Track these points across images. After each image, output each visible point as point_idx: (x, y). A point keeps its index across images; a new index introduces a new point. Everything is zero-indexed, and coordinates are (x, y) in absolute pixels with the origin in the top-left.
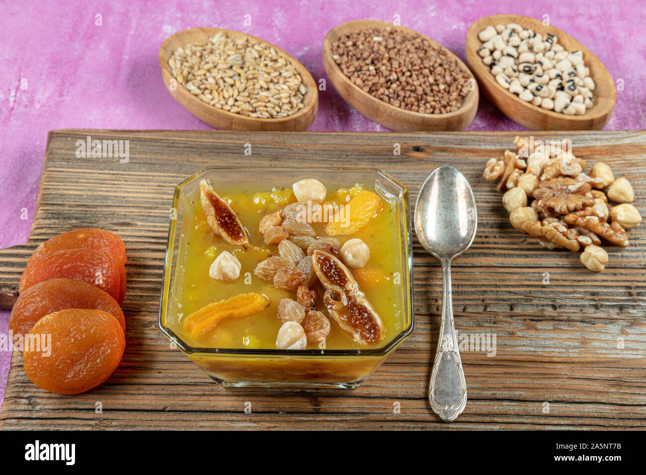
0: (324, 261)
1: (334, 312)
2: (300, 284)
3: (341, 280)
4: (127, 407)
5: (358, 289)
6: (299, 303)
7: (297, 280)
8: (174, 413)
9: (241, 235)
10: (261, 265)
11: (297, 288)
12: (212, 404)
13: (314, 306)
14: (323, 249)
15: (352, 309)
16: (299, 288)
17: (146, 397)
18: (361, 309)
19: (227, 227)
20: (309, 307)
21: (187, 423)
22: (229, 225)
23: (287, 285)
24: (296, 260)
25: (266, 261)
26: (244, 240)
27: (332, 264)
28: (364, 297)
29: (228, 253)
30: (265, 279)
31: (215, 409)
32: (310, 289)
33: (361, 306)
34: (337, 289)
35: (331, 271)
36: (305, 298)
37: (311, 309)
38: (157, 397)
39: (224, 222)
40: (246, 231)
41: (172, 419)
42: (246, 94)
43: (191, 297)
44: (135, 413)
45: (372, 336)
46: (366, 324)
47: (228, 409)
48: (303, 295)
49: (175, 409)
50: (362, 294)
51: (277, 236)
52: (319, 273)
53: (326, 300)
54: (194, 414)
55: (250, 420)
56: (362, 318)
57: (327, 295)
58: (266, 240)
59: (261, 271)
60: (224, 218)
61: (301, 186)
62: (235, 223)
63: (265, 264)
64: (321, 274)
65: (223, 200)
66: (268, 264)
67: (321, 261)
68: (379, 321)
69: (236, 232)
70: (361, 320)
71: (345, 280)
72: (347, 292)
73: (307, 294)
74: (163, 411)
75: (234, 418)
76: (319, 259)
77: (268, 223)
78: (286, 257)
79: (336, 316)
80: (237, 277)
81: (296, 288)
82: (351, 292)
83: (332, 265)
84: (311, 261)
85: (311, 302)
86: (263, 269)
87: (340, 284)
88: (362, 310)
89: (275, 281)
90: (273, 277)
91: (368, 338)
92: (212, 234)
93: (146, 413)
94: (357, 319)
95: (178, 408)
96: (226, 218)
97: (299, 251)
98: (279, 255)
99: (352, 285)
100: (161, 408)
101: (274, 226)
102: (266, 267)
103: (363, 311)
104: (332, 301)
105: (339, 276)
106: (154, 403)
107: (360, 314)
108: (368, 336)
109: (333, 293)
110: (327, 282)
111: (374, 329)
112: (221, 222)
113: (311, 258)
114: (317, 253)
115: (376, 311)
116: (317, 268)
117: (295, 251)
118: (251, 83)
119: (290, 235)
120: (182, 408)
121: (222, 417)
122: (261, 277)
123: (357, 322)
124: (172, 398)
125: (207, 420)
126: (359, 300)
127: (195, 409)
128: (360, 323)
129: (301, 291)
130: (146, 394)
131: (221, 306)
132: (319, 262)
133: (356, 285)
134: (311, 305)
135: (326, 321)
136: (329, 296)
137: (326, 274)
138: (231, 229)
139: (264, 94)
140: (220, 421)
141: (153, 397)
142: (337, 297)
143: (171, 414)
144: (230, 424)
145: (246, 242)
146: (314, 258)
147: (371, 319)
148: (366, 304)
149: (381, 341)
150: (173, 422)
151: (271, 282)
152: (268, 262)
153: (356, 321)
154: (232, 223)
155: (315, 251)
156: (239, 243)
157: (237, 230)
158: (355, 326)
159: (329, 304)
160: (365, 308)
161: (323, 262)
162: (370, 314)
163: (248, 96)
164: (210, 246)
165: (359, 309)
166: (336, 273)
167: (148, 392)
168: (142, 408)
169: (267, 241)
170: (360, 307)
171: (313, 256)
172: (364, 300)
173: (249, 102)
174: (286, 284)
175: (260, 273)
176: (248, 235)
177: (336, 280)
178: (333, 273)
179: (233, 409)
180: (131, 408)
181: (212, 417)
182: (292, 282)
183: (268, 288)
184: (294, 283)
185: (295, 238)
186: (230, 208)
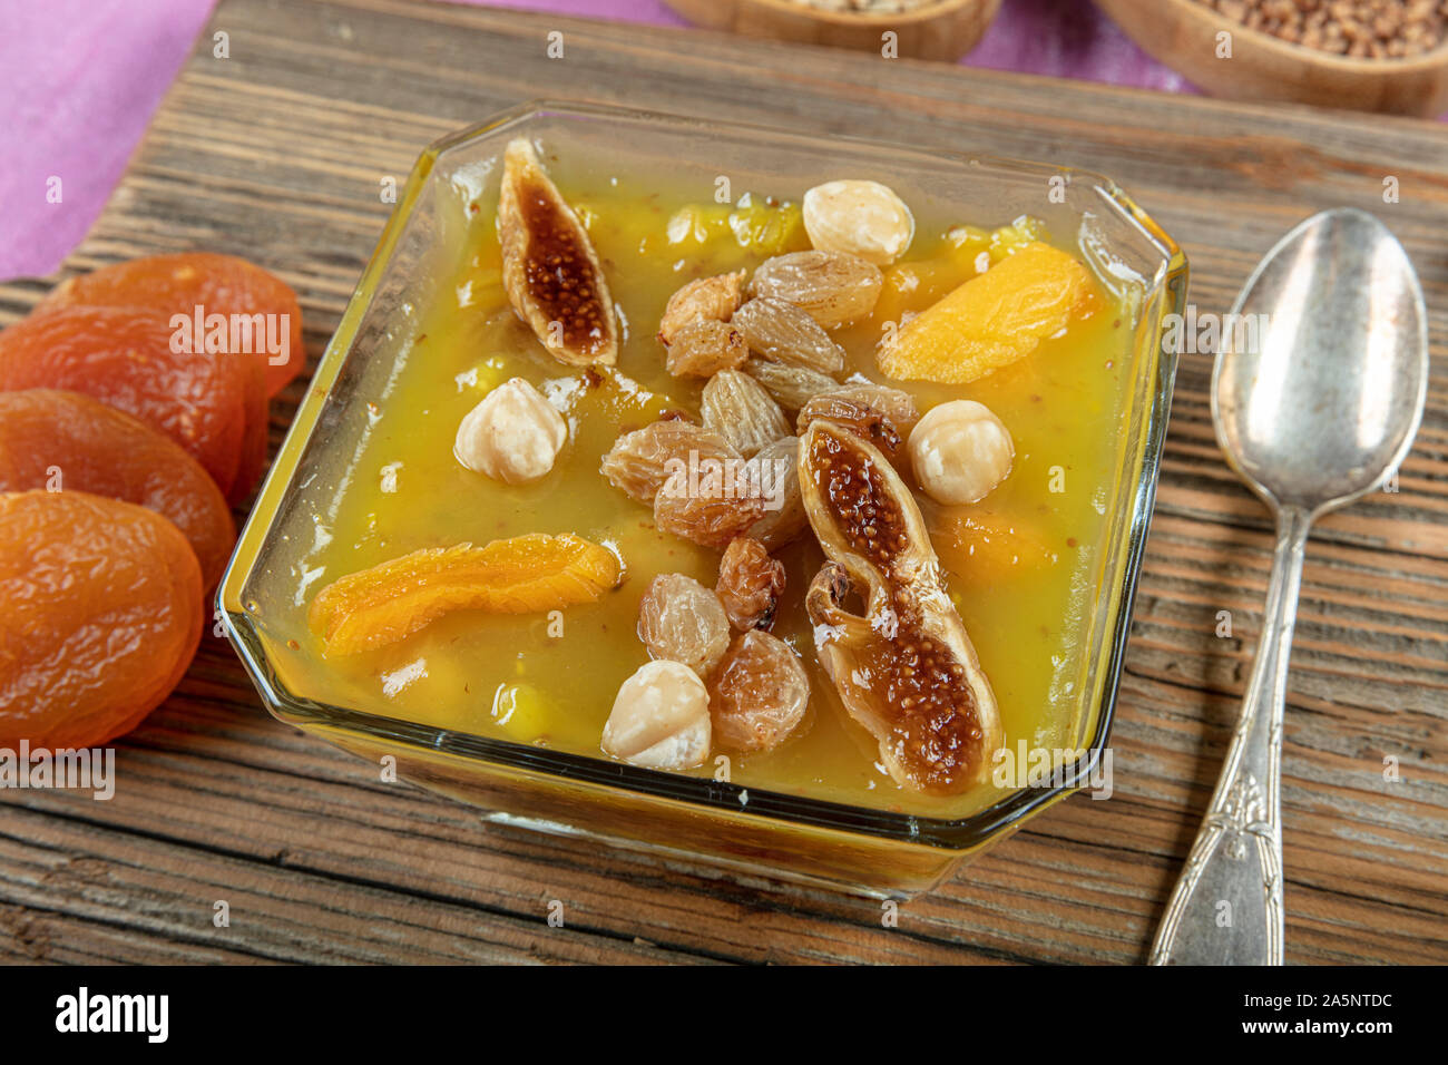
0: (840, 464)
1: (831, 648)
2: (737, 532)
3: (885, 541)
4: (169, 830)
5: (935, 579)
6: (720, 597)
7: (727, 516)
8: (302, 877)
9: (596, 333)
10: (625, 444)
11: (725, 544)
12: (430, 868)
13: (768, 617)
14: (843, 419)
15: (899, 651)
16: (733, 545)
17: (238, 806)
18: (932, 654)
19: (555, 299)
20: (753, 616)
21: (335, 918)
22: (563, 295)
23: (692, 527)
24: (748, 445)
25: (643, 433)
26: (602, 350)
27: (866, 476)
28: (952, 614)
29: (526, 385)
30: (631, 493)
31: (435, 888)
32: (774, 552)
33: (936, 643)
34: (862, 568)
35: (855, 500)
36: (743, 583)
37: (759, 627)
38: (267, 814)
39: (550, 283)
40: (619, 321)
41: (289, 896)
44: (185, 854)
45: (950, 761)
46: (937, 711)
47: (474, 896)
48: (736, 573)
49: (309, 864)
50: (945, 601)
51: (704, 352)
52: (812, 504)
53: (812, 602)
54: (363, 893)
55: (533, 948)
56: (926, 691)
57: (820, 586)
58: (671, 363)
59: (621, 464)
60: (551, 269)
61: (828, 201)
62: (585, 293)
63: (638, 444)
64: (819, 505)
65: (569, 213)
66: (649, 445)
67: (827, 462)
68: (986, 710)
69: (579, 323)
70: (922, 694)
71: (896, 540)
72: (895, 585)
73: (752, 570)
74: (275, 862)
75: (484, 931)
76: (823, 451)
77: (692, 305)
78: (719, 427)
79: (836, 664)
80: (539, 472)
81: (723, 540)
82: (910, 589)
83: (864, 483)
84: (795, 456)
85: (758, 602)
86: (631, 460)
87: (876, 552)
88: (935, 657)
89: (657, 504)
90: (655, 490)
91: (932, 768)
92: (504, 318)
93: (219, 860)
94: (908, 691)
95: (321, 863)
96: (561, 271)
97: (768, 412)
98: (697, 420)
99: (918, 564)
100: (268, 852)
101: (707, 317)
102: (640, 453)
103: (936, 665)
104: (832, 609)
105: (881, 523)
106: (251, 828)
107: (923, 672)
108: (933, 758)
109: (841, 582)
110: (831, 539)
111: (964, 736)
112: (539, 282)
113: (797, 446)
114: (819, 431)
115: (985, 671)
116: (810, 483)
117: (754, 414)
119: (753, 355)
120: (331, 866)
121: (449, 919)
122: (621, 484)
123: (906, 702)
124: (312, 825)
125: (397, 922)
126: (930, 621)
127: (374, 874)
128: (916, 707)
129: (736, 556)
130: (237, 797)
131: (452, 564)
132: (817, 465)
133: (932, 564)
134: (758, 612)
135: (798, 680)
136: (827, 591)
137: (833, 508)
138: (565, 311)
140: (436, 930)
141: (255, 811)
142: (854, 600)
143: (294, 877)
144: (467, 950)
145: (606, 359)
146: (805, 445)
147: (957, 693)
148: (955, 641)
149: (978, 785)
150: (290, 907)
151: (648, 507)
152: (650, 437)
153: (900, 697)
154: (574, 291)
155: (815, 424)
156: (580, 361)
157: (585, 317)
158: (893, 715)
159: (822, 619)
160: (947, 654)
161: (832, 467)
162: (957, 679)
164: (486, 355)
165: (923, 655)
166: (871, 511)
167: (245, 792)
168: (215, 840)
169: (675, 365)
170: (928, 646)
171: (802, 440)
172: (949, 622)
174: (691, 522)
175: (619, 473)
176: (620, 339)
177: (867, 539)
178: (862, 509)
179: (488, 899)
180: (180, 833)
181: (419, 912)
182: (711, 518)
183: (632, 527)
184: (718, 524)
185: (766, 368)
186: (587, 242)
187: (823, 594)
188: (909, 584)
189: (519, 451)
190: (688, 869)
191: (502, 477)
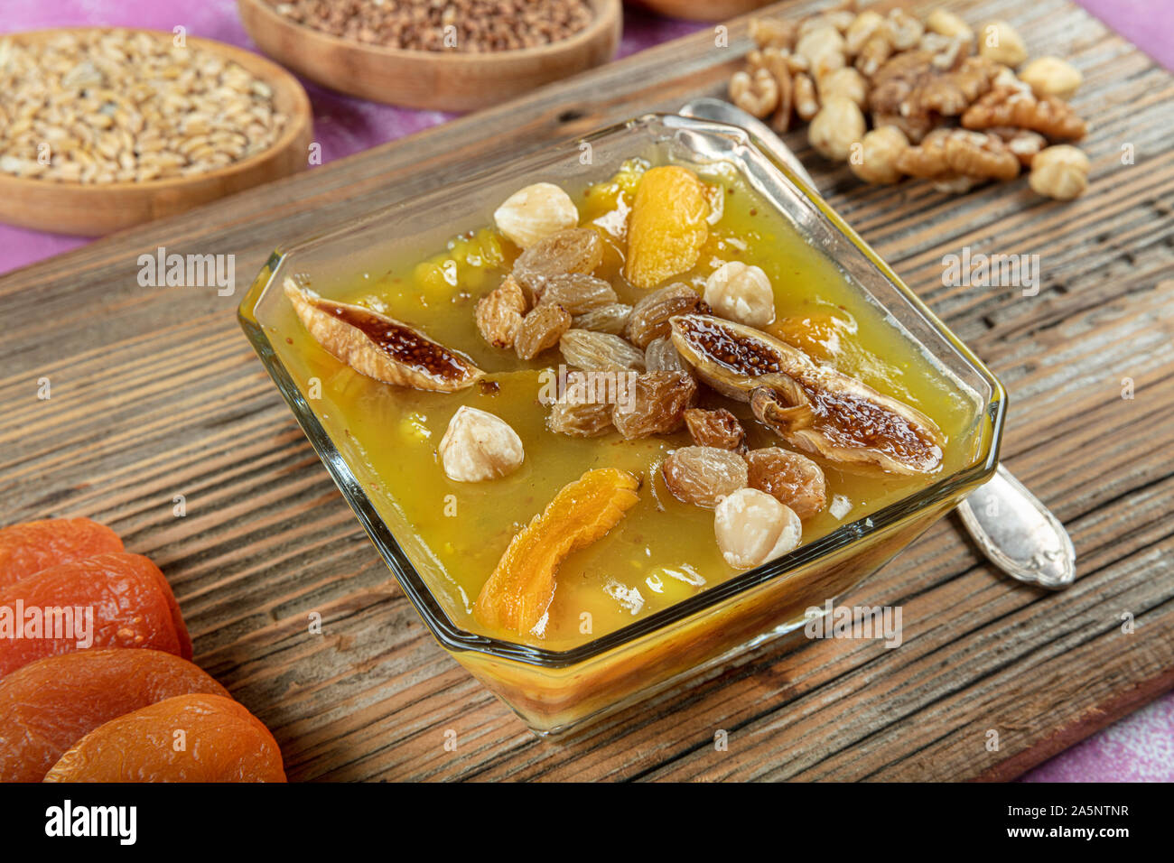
1: (804, 432)
2: (685, 407)
3: (766, 361)
5: (813, 363)
7: (677, 399)
13: (750, 441)
14: (681, 310)
16: (689, 417)
19: (416, 357)
20: (742, 445)
22: (418, 352)
23: (656, 421)
24: (629, 363)
26: (470, 371)
28: (839, 375)
29: (469, 409)
30: (587, 432)
34: (773, 381)
36: (721, 430)
37: (750, 448)
39: (403, 349)
42: (152, 132)
43: (448, 545)
48: (711, 428)
50: (829, 371)
51: (552, 326)
52: (709, 365)
53: (767, 415)
57: (765, 403)
58: (521, 352)
59: (571, 417)
60: (395, 342)
61: (523, 208)
62: (425, 344)
64: (714, 364)
65: (358, 308)
68: (907, 413)
71: (771, 357)
72: (797, 378)
77: (505, 311)
79: (813, 440)
80: (521, 458)
81: (679, 418)
82: (806, 375)
84: (672, 346)
85: (738, 435)
86: (574, 411)
87: (769, 368)
89: (619, 424)
90: (610, 417)
92: (385, 390)
96: (402, 339)
97: (618, 342)
99: (798, 361)
104: (783, 411)
105: (754, 352)
109: (774, 394)
110: (739, 378)
112: (397, 352)
113: (670, 339)
114: (678, 322)
116: (699, 356)
117: (611, 346)
118: (150, 109)
119: (574, 316)
122: (576, 431)
126: (832, 386)
129: (698, 420)
131: (543, 532)
133: (803, 357)
134: (742, 442)
135: (804, 461)
136: (771, 402)
137: (724, 360)
138: (428, 360)
139: (194, 118)
145: (479, 374)
146: (679, 336)
151: (613, 429)
153: (864, 432)
154: (420, 346)
155: (671, 320)
156: (467, 383)
159: (782, 421)
163: (162, 135)
166: (743, 349)
169: (527, 351)
171: (672, 333)
172: (842, 381)
173: (167, 149)
174: (656, 418)
175: (572, 424)
182: (667, 406)
183: (609, 450)
184: (674, 409)
185: (589, 318)
186: (386, 318)
187: (772, 405)
188: (802, 373)
189: (507, 447)
190: (701, 680)
191: (500, 473)
